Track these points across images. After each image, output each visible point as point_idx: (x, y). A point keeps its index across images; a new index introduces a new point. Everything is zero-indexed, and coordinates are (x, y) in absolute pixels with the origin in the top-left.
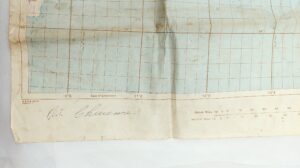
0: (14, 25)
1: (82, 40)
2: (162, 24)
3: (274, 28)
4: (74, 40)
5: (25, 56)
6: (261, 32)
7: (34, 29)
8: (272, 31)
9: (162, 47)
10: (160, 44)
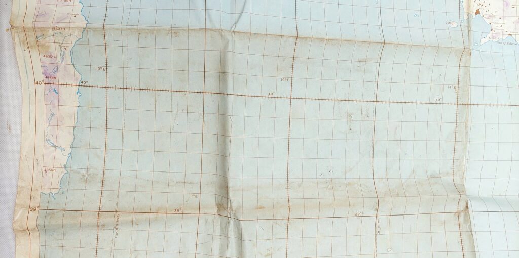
0: (23, 206)
1: (116, 225)
2: (223, 204)
3: (377, 210)
4: (103, 226)
5: (35, 246)
6: (357, 215)
7: (50, 212)
8: (374, 213)
9: (224, 235)
10: (222, 229)
